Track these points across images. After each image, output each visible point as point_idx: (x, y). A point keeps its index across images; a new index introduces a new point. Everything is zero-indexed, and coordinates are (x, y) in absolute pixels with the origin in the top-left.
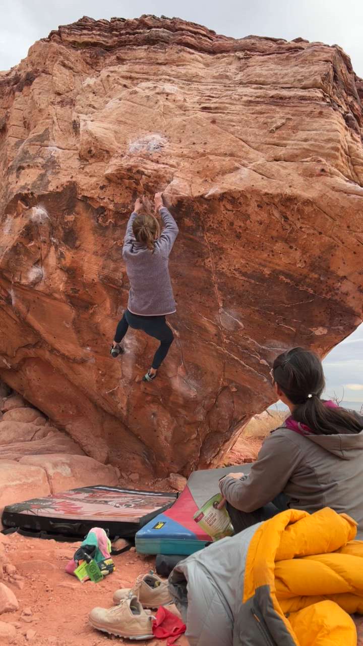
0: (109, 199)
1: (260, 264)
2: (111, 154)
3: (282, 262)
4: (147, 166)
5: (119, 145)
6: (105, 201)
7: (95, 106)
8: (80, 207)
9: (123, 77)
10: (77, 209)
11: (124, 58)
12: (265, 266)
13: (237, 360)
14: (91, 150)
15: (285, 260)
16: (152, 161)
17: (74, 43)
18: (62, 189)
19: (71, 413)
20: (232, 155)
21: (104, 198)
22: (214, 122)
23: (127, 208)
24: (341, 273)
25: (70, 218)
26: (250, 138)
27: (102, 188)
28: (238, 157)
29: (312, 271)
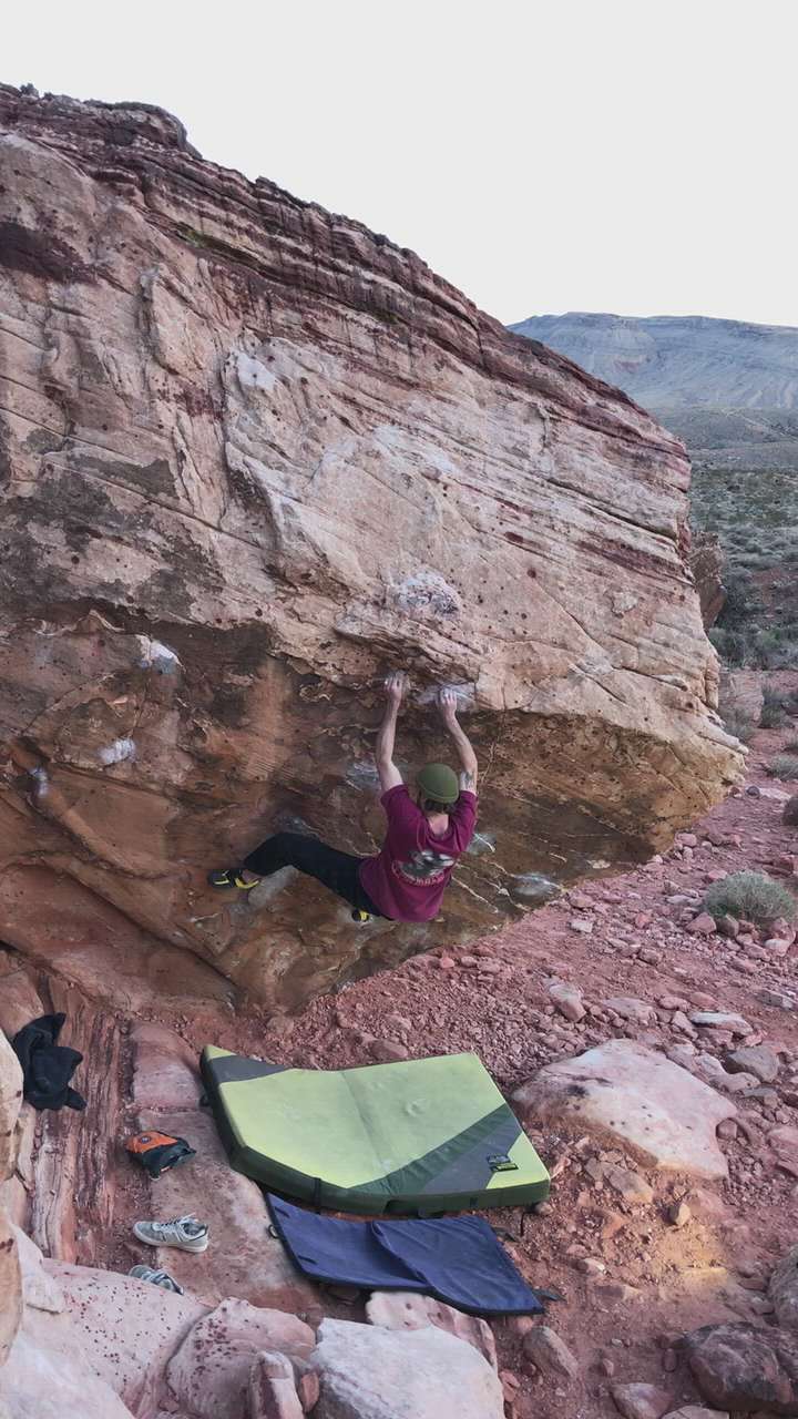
0: (333, 665)
1: (559, 789)
2: (352, 592)
3: (593, 791)
4: (436, 645)
5: (369, 580)
6: (327, 668)
7: (286, 452)
8: (269, 669)
9: (337, 395)
10: (262, 670)
11: (321, 330)
12: (563, 792)
13: (465, 889)
14: (310, 575)
15: (596, 790)
16: (440, 634)
17: (184, 227)
18: (229, 627)
19: (72, 939)
20: (564, 646)
21: (325, 664)
22: (533, 574)
23: (364, 684)
24: (661, 814)
25: (244, 680)
26: (587, 619)
27: (323, 647)
28: (572, 650)
29: (626, 807)
